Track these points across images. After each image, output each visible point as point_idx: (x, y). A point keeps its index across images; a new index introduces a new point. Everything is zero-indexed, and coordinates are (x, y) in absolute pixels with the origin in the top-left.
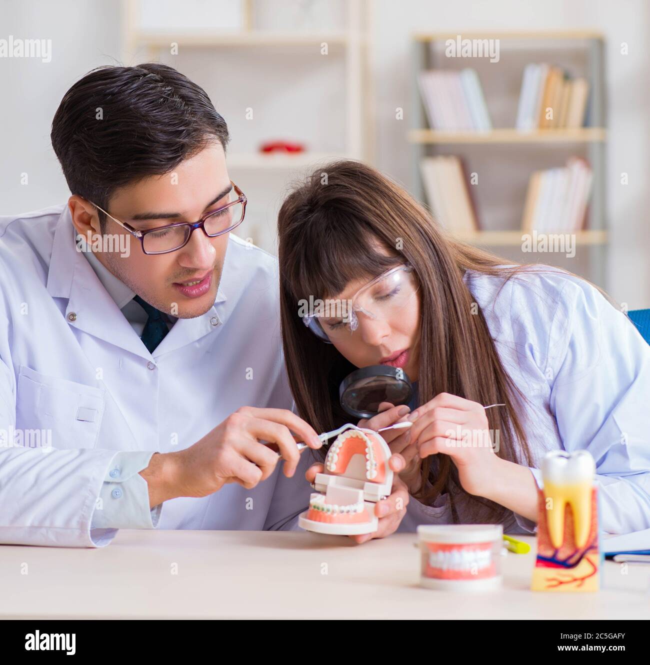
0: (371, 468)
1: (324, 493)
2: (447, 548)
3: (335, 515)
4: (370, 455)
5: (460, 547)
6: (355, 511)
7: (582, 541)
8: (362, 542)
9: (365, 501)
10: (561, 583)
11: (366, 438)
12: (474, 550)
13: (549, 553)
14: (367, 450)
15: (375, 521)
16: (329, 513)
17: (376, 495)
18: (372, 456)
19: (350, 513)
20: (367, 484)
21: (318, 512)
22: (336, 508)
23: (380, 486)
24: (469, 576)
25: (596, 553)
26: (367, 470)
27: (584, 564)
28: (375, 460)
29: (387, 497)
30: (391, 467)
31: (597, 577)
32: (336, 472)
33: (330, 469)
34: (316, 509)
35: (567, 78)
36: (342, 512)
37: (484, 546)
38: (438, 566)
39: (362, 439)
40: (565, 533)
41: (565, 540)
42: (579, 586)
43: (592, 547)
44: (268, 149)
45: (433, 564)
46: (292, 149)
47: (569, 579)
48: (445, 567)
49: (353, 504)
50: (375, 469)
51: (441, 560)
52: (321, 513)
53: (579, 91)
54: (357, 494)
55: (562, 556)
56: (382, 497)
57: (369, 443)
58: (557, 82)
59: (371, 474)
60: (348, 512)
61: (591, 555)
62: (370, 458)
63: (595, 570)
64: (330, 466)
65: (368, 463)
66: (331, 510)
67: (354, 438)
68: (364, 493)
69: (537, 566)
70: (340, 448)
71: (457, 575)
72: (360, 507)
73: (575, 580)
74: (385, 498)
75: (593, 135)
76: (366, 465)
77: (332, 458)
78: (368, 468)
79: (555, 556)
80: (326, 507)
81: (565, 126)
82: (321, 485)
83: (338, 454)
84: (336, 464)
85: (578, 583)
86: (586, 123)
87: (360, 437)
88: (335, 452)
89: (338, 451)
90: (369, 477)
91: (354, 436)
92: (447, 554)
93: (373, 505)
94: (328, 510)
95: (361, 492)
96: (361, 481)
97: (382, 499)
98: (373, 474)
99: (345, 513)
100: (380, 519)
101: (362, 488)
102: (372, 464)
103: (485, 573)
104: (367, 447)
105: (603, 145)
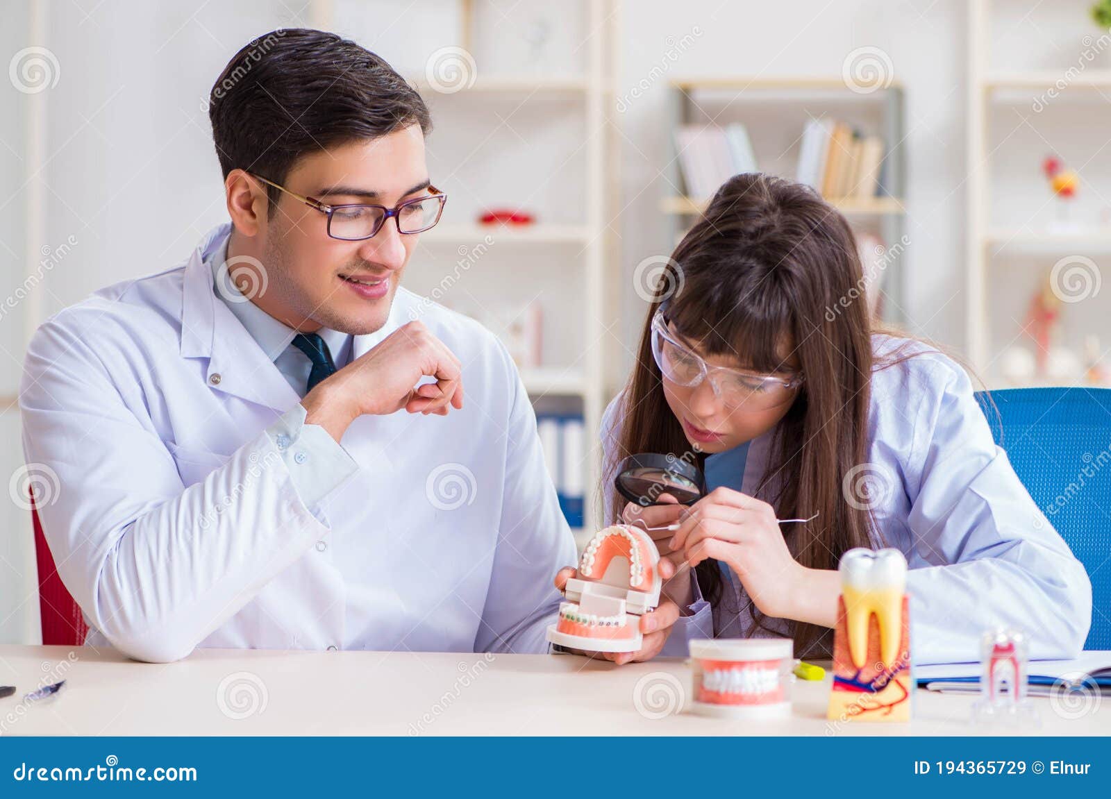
0: (636, 572)
1: (577, 603)
2: (725, 665)
3: (593, 627)
4: (635, 557)
5: (741, 664)
6: (617, 624)
7: (890, 660)
8: (622, 664)
9: (627, 613)
10: (864, 710)
11: (630, 536)
12: (759, 669)
13: (849, 674)
14: (631, 551)
15: (639, 638)
16: (586, 625)
17: (641, 606)
18: (638, 558)
19: (610, 626)
20: (630, 592)
21: (573, 623)
22: (594, 618)
23: (647, 596)
24: (753, 700)
25: (908, 674)
26: (631, 576)
27: (892, 686)
28: (641, 563)
29: (654, 608)
30: (660, 573)
31: (908, 702)
32: (593, 577)
33: (585, 573)
34: (569, 620)
35: (857, 136)
36: (601, 624)
37: (771, 663)
38: (715, 688)
39: (625, 538)
40: (869, 650)
41: (868, 658)
42: (886, 714)
43: (903, 668)
44: (488, 219)
45: (707, 686)
46: (519, 219)
47: (874, 705)
48: (722, 690)
49: (613, 615)
50: (641, 575)
51: (717, 680)
52: (576, 625)
53: (872, 152)
54: (619, 604)
55: (865, 678)
56: (649, 609)
57: (635, 543)
58: (844, 140)
59: (636, 580)
60: (608, 624)
61: (900, 677)
62: (635, 560)
63: (906, 694)
64: (585, 570)
65: (633, 567)
66: (588, 620)
67: (615, 536)
68: (626, 603)
69: (834, 689)
70: (598, 548)
71: (738, 700)
72: (623, 620)
73: (882, 706)
74: (652, 610)
75: (889, 206)
76: (630, 570)
77: (588, 560)
78: (633, 572)
79: (856, 677)
80: (582, 616)
81: (854, 195)
82: (573, 592)
83: (595, 555)
84: (592, 567)
85: (885, 710)
86: (879, 192)
87: (622, 535)
88: (591, 552)
89: (595, 551)
90: (633, 584)
91: (616, 534)
92: (726, 673)
93: (638, 618)
94: (585, 621)
95: (623, 602)
96: (625, 588)
97: (648, 612)
98: (638, 580)
99: (604, 626)
100: (645, 636)
101: (624, 597)
102: (637, 569)
103: (772, 698)
104: (631, 547)
105: (900, 219)
